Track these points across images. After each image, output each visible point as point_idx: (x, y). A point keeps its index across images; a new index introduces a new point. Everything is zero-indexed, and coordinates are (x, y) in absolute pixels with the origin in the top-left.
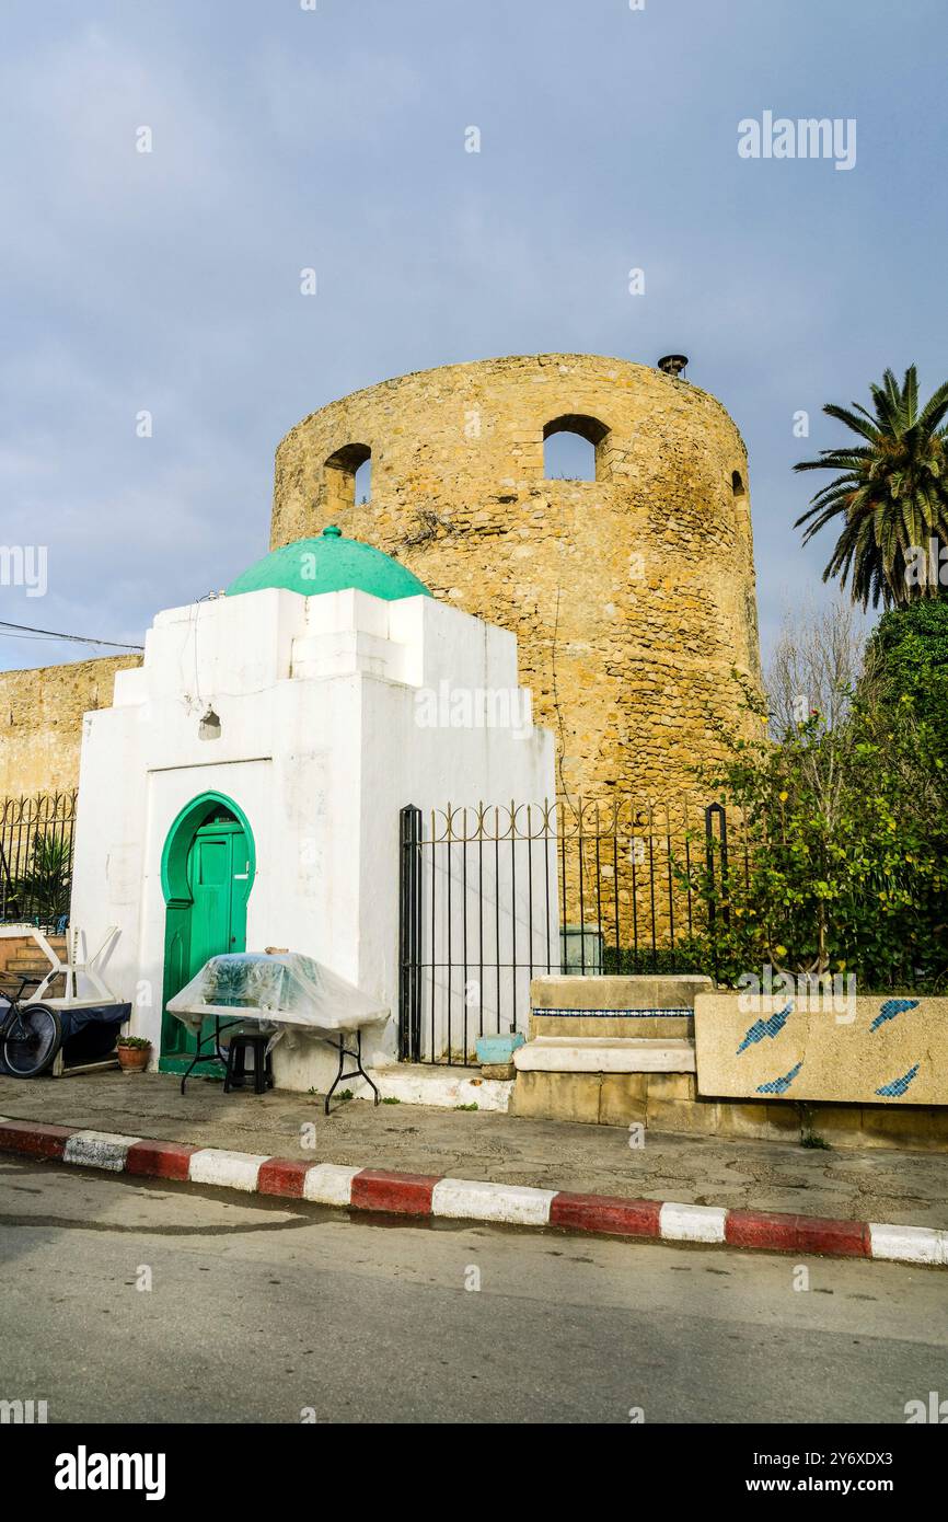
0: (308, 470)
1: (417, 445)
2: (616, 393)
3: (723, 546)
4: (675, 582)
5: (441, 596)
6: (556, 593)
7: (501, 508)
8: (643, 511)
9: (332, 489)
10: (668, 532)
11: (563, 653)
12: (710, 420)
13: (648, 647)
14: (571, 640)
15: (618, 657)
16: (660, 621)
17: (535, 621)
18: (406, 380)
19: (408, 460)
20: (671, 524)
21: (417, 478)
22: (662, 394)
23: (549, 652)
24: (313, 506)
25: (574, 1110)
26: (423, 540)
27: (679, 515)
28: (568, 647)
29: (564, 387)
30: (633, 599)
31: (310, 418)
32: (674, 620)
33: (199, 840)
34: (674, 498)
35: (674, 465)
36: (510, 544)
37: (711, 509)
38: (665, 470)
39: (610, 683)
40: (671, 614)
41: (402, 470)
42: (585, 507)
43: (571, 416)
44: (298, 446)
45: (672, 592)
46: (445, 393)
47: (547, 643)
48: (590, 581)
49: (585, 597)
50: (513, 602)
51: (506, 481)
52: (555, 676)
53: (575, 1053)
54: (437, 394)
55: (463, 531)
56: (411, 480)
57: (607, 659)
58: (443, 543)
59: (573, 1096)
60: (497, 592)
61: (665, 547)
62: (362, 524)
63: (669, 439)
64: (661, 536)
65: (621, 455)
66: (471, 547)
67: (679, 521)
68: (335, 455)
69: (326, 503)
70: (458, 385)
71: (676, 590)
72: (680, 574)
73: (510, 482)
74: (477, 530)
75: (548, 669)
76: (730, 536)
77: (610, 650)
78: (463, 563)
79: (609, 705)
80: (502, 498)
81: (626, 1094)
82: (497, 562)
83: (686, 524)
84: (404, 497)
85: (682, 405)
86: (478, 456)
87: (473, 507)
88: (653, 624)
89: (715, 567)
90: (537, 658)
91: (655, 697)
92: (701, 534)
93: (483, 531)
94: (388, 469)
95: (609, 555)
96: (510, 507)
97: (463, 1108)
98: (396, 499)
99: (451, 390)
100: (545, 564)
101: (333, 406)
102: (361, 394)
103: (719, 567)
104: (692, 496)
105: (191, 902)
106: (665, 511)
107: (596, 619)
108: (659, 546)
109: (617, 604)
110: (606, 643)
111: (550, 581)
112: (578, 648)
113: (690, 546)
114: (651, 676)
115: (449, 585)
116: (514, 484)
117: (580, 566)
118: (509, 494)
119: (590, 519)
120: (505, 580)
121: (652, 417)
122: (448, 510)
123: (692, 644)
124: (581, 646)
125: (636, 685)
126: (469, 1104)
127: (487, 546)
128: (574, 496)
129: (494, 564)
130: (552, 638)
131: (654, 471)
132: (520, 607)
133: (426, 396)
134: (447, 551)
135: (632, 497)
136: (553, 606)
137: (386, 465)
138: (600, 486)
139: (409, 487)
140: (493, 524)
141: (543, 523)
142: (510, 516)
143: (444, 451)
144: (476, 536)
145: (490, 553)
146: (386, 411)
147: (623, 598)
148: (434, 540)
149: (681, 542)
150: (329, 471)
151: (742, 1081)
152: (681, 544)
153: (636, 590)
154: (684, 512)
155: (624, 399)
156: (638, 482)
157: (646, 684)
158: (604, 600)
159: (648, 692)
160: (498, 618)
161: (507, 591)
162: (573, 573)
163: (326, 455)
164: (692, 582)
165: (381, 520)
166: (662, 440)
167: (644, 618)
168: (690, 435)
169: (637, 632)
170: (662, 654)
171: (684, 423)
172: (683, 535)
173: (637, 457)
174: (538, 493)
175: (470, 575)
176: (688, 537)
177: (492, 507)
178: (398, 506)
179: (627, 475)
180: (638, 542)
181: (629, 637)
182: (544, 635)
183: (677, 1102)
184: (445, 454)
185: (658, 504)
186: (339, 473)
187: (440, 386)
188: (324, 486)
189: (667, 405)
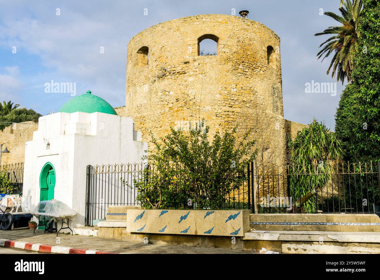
0: (133, 54)
1: (161, 47)
2: (221, 26)
3: (262, 72)
4: (242, 86)
5: (168, 94)
6: (201, 92)
7: (185, 65)
8: (230, 64)
9: (140, 60)
10: (240, 69)
11: (202, 111)
12: (257, 31)
13: (231, 107)
14: (205, 106)
15: (220, 111)
16: (236, 99)
17: (194, 101)
18: (158, 26)
19: (158, 51)
20: (240, 67)
21: (161, 57)
22: (238, 24)
23: (198, 110)
24: (135, 66)
25: (109, 236)
26: (162, 77)
27: (244, 63)
28: (204, 109)
29: (204, 25)
30: (226, 92)
31: (134, 38)
32: (241, 98)
33: (50, 173)
34: (242, 58)
35: (242, 48)
36: (187, 77)
37: (256, 60)
38: (239, 49)
39: (217, 119)
40: (240, 96)
41: (157, 54)
42: (210, 64)
43: (206, 34)
44: (131, 46)
45: (240, 89)
46: (169, 30)
47: (198, 107)
48: (211, 87)
49: (210, 93)
50: (188, 95)
51: (186, 57)
52: (199, 118)
53: (108, 223)
54: (166, 30)
55: (174, 73)
56: (159, 58)
57: (216, 112)
58: (168, 77)
59: (109, 233)
60: (183, 92)
61: (238, 74)
62: (147, 72)
63: (240, 39)
64: (237, 71)
65: (223, 46)
66: (176, 78)
67: (243, 66)
68: (140, 50)
69: (138, 65)
70: (173, 27)
71: (242, 88)
72: (244, 82)
73: (187, 57)
74: (178, 73)
75: (198, 116)
76: (265, 68)
77: (217, 109)
78: (174, 83)
79: (216, 126)
80: (185, 62)
81: (118, 232)
82: (183, 83)
83: (246, 66)
84: (157, 63)
85: (246, 27)
86: (178, 49)
87: (177, 66)
88: (233, 100)
89: (257, 79)
90: (194, 112)
91: (233, 123)
92: (252, 69)
93: (180, 73)
94: (153, 54)
95: (218, 79)
96: (187, 65)
97: (90, 236)
98: (155, 64)
99: (170, 29)
100: (197, 83)
101: (139, 34)
102: (146, 30)
103: (259, 79)
104: (248, 57)
105: (48, 189)
106: (238, 63)
107: (213, 99)
108: (236, 74)
109: (220, 94)
110: (216, 107)
111: (199, 88)
112: (207, 109)
113: (247, 73)
114: (231, 116)
115: (170, 90)
116: (188, 57)
117: (208, 83)
118: (187, 61)
119: (212, 68)
120: (186, 88)
121: (234, 33)
122: (169, 67)
123: (248, 105)
124: (208, 108)
125: (226, 119)
126: (91, 235)
127: (180, 78)
128: (207, 60)
129: (182, 83)
130: (199, 106)
131: (234, 50)
132: (190, 97)
133: (163, 30)
134: (169, 80)
135: (226, 59)
136: (200, 96)
137: (153, 53)
138: (215, 57)
139: (159, 60)
140: (182, 71)
141: (197, 70)
142: (188, 68)
143: (168, 48)
144: (177, 75)
145: (181, 80)
146: (153, 36)
147: (223, 92)
148: (166, 76)
149: (244, 72)
150: (139, 54)
151: (134, 229)
152: (244, 73)
153: (227, 89)
154: (245, 63)
155: (224, 28)
156: (228, 54)
157: (230, 119)
158: (216, 93)
159: (230, 122)
160: (184, 100)
161: (186, 92)
162: (206, 85)
163: (137, 50)
164: (248, 85)
165: (151, 71)
166: (238, 39)
167: (230, 98)
168: (248, 37)
169: (228, 102)
170: (236, 109)
171: (246, 33)
172: (245, 70)
173: (228, 46)
174: (196, 60)
175: (176, 87)
176: (247, 70)
177: (182, 65)
178: (156, 66)
179: (225, 52)
180: (228, 74)
181: (224, 104)
182: (196, 105)
183: (127, 234)
184: (169, 49)
185: (236, 61)
186: (142, 55)
187: (167, 27)
188: (137, 59)
189: (239, 28)
